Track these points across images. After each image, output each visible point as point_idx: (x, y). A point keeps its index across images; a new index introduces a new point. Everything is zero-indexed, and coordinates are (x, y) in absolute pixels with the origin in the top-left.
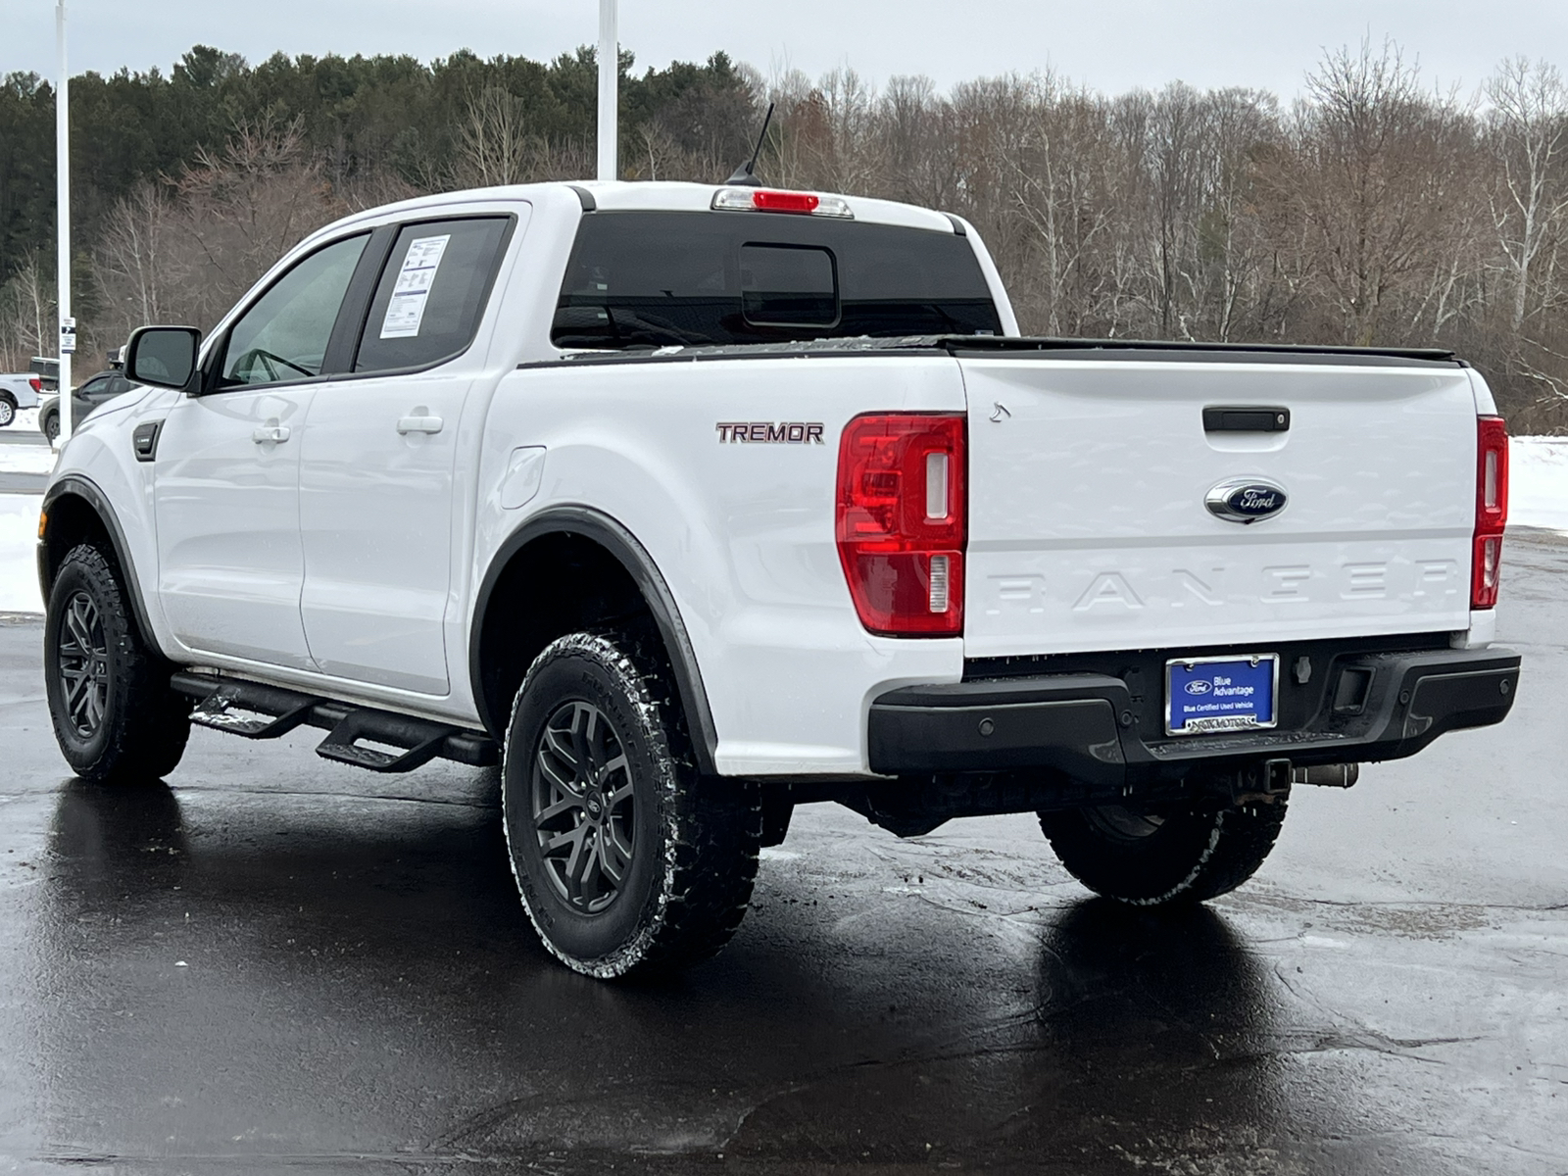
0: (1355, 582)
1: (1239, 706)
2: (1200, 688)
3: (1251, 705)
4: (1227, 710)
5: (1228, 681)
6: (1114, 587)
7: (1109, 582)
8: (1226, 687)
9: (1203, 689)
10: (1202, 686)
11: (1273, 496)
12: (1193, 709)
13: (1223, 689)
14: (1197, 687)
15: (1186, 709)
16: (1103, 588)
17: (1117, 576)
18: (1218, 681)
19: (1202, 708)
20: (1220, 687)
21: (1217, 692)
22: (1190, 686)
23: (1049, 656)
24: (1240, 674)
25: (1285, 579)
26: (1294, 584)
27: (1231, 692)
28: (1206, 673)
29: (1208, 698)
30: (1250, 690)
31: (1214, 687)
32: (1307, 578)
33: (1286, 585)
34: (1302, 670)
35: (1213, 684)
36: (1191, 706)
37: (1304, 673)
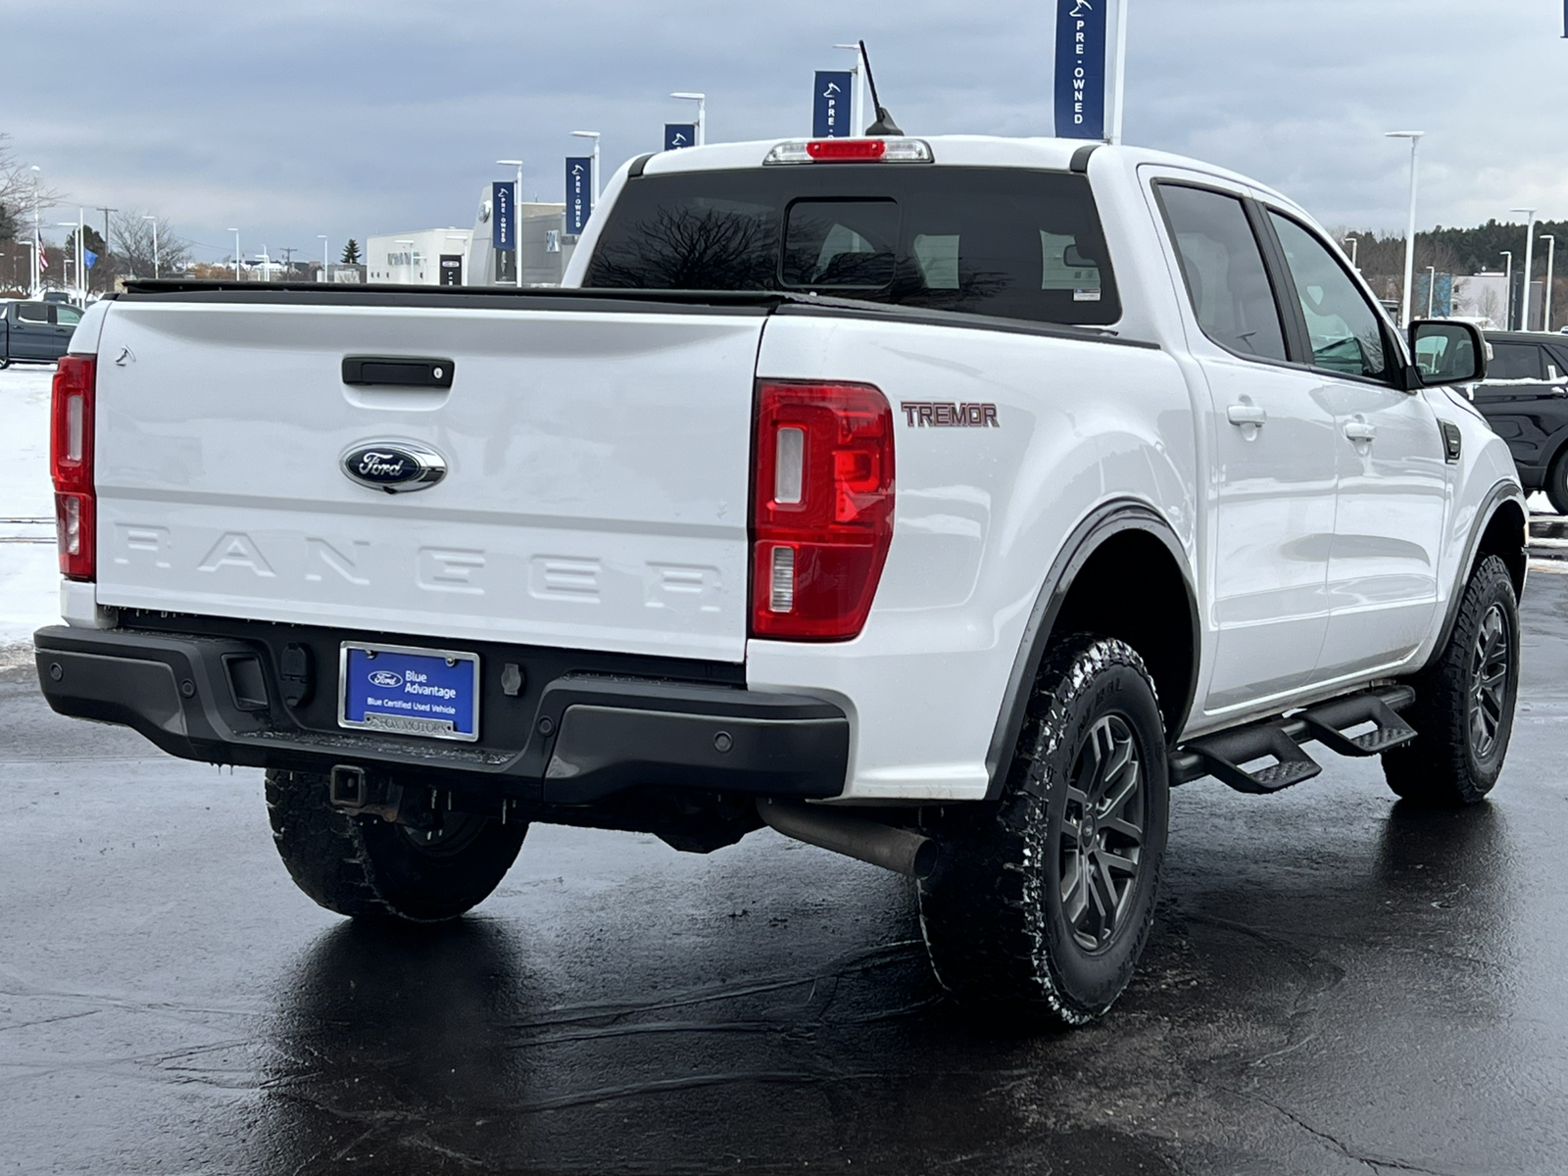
0: (552, 578)
1: (437, 709)
2: (388, 681)
3: (452, 711)
4: (421, 711)
5: (423, 678)
6: (243, 550)
7: (236, 544)
8: (421, 684)
9: (392, 682)
10: (392, 677)
11: (402, 462)
12: (379, 702)
13: (416, 686)
14: (383, 679)
15: (370, 701)
16: (230, 549)
17: (243, 538)
18: (410, 675)
19: (391, 704)
20: (413, 683)
21: (409, 688)
22: (375, 675)
23: (178, 614)
24: (439, 673)
25: (450, 563)
26: (464, 572)
27: (427, 691)
28: (397, 664)
29: (399, 693)
30: (452, 693)
31: (405, 682)
32: (480, 565)
33: (451, 571)
34: (507, 678)
35: (404, 678)
36: (376, 699)
37: (512, 682)
